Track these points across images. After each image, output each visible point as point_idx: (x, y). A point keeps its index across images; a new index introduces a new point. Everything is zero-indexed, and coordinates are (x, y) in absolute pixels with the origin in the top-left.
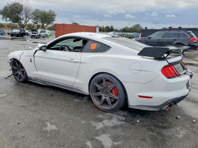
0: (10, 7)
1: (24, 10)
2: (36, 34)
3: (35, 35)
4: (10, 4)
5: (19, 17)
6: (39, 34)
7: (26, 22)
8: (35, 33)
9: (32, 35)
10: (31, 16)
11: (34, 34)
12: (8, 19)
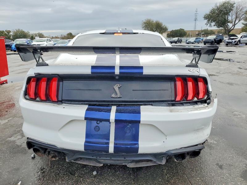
0: (218, 9)
1: (234, 9)
2: (234, 41)
3: (232, 42)
4: (218, 5)
5: (227, 19)
6: (237, 40)
7: (234, 25)
8: (233, 39)
9: (227, 42)
10: (243, 16)
11: (230, 41)
12: (213, 24)
